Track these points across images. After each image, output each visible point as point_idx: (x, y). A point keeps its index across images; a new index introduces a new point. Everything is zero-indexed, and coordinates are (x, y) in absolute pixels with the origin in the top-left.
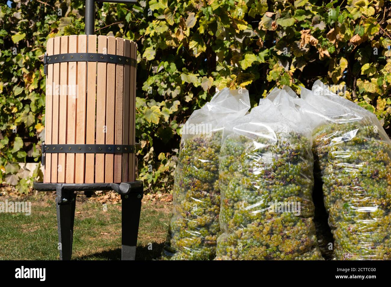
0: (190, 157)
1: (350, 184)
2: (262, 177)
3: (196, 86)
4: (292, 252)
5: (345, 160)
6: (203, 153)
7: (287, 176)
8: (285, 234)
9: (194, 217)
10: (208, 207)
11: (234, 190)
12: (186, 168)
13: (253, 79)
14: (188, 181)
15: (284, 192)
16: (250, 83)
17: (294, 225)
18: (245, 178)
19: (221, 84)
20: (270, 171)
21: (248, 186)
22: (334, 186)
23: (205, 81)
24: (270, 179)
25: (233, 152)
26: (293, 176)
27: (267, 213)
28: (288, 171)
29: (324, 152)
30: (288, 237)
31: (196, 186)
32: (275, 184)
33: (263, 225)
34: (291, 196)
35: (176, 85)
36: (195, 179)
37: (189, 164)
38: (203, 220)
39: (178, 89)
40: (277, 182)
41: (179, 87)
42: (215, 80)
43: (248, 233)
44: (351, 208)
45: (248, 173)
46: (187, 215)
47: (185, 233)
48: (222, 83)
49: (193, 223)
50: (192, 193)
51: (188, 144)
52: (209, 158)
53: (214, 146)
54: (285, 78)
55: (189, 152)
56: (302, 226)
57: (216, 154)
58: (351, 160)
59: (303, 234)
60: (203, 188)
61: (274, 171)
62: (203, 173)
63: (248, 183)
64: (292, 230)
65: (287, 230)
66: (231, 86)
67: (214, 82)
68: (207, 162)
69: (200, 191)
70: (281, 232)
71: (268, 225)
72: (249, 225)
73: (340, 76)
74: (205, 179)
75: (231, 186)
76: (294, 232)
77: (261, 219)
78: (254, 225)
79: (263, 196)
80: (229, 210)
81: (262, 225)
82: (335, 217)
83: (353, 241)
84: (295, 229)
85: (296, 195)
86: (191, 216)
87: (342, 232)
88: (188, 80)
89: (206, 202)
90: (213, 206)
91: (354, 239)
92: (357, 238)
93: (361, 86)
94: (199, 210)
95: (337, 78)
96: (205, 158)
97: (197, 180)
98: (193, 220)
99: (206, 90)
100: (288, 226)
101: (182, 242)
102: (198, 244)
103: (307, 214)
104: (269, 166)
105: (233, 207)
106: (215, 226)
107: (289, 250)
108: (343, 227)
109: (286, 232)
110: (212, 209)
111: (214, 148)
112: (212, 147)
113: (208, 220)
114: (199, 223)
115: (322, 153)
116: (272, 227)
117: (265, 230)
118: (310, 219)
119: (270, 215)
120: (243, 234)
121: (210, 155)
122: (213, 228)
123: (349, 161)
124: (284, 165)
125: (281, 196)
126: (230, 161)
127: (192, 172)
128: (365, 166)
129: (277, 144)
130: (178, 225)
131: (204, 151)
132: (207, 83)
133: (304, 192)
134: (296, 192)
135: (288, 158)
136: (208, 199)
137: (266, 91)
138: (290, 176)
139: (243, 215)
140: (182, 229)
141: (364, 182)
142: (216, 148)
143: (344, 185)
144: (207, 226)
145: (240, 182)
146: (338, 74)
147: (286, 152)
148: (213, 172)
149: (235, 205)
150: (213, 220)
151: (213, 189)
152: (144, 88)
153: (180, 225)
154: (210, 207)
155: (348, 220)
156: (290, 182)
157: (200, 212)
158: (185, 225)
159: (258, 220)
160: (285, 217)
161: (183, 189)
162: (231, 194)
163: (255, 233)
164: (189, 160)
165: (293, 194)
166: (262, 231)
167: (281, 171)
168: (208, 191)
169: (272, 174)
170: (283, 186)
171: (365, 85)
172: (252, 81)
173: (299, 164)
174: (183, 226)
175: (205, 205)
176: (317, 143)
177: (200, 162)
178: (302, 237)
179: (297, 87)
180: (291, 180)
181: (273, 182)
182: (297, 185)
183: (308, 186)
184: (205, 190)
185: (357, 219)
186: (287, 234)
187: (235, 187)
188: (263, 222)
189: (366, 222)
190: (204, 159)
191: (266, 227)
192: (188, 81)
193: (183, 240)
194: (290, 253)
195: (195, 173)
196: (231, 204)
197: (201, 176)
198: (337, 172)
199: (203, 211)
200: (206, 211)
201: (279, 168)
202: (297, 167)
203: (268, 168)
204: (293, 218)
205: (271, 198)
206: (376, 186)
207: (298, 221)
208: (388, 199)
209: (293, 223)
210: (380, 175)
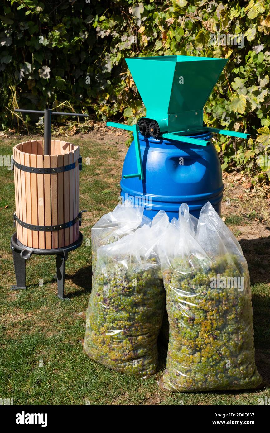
4: (116, 360)
7: (119, 305)
15: (115, 317)
17: (120, 342)
20: (107, 299)
24: (107, 305)
26: (124, 307)
27: (101, 329)
28: (120, 302)
30: (113, 349)
34: (121, 320)
40: (111, 308)
56: (126, 343)
59: (127, 349)
61: (109, 300)
64: (117, 345)
65: (114, 345)
70: (109, 345)
71: (100, 338)
76: (119, 347)
81: (97, 336)
84: (120, 345)
85: (125, 320)
100: (115, 342)
103: (138, 334)
104: (107, 295)
107: (113, 358)
116: (104, 340)
117: (98, 340)
118: (140, 337)
119: (103, 331)
124: (116, 297)
125: (113, 319)
133: (136, 317)
134: (126, 318)
135: (121, 292)
138: (122, 306)
147: (120, 287)
156: (122, 310)
159: (96, 332)
160: (113, 335)
165: (123, 319)
169: (108, 302)
170: (116, 312)
173: (131, 298)
178: (125, 352)
180: (122, 308)
182: (127, 313)
183: (141, 313)
186: (113, 347)
194: (113, 360)
201: (113, 298)
203: (106, 297)
204: (121, 337)
205: (105, 319)
206: (189, 329)
207: (125, 339)
208: (197, 342)
209: (119, 340)
210: (195, 322)
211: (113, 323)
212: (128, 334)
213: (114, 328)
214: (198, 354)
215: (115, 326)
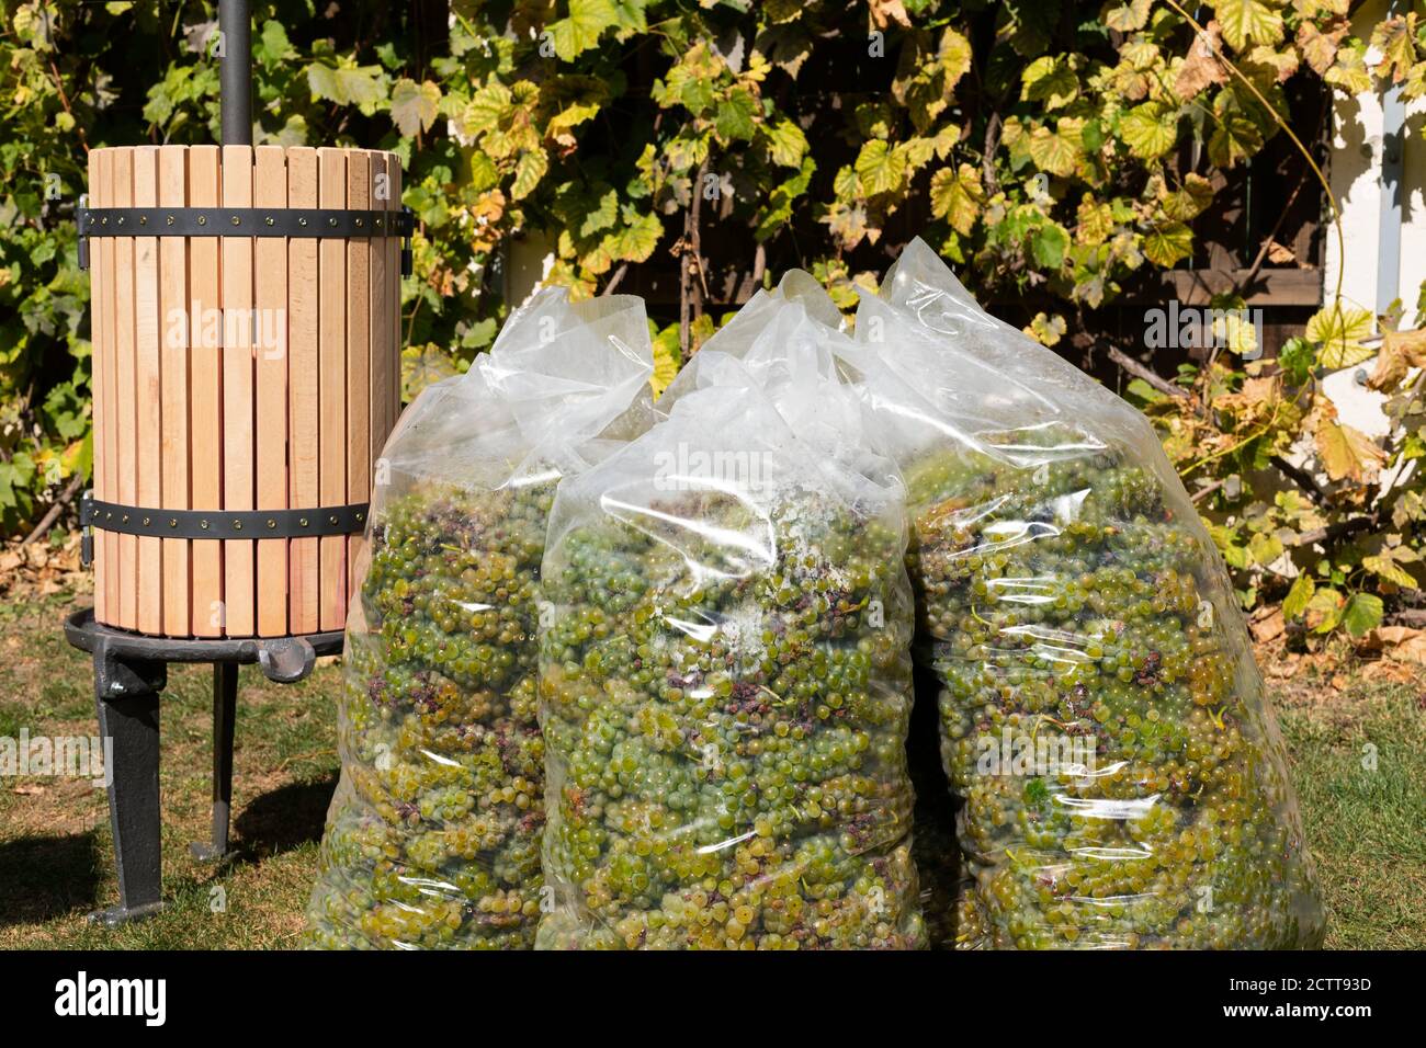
0: (414, 585)
1: (1053, 709)
2: (721, 711)
3: (368, 110)
5: (1037, 612)
6: (470, 572)
7: (819, 698)
8: (813, 931)
9: (435, 825)
10: (489, 787)
11: (609, 755)
12: (398, 629)
13: (601, 97)
14: (405, 681)
15: (807, 765)
16: (592, 117)
17: (843, 894)
18: (654, 707)
19: (473, 113)
20: (755, 680)
21: (667, 745)
22: (991, 709)
23: (408, 99)
24: (755, 717)
25: (602, 594)
26: (844, 696)
27: (744, 854)
28: (824, 681)
29: (955, 575)
31: (440, 707)
32: (771, 731)
33: (727, 901)
34: (835, 776)
35: (288, 110)
36: (434, 675)
37: (410, 613)
38: (472, 839)
39: (297, 128)
40: (782, 726)
41: (298, 119)
42: (444, 91)
43: (665, 930)
44: (1056, 803)
45: (665, 689)
46: (404, 816)
47: (393, 883)
48: (477, 107)
49: (429, 848)
50: (425, 733)
51: (402, 530)
52: (492, 594)
53: (513, 546)
54: (733, 110)
55: (408, 566)
56: (875, 890)
57: (521, 576)
58: (1059, 614)
59: (879, 921)
60: (467, 711)
61: (770, 682)
62: (470, 656)
63: (667, 732)
64: (838, 912)
65: (822, 916)
66: (515, 127)
67: (445, 98)
68: (483, 612)
69: (457, 726)
70: (799, 925)
71: (746, 902)
72: (670, 899)
73: (938, 98)
74: (479, 677)
75: (594, 736)
76: (845, 918)
77: (720, 879)
78: (690, 905)
79: (727, 784)
80: (588, 834)
81: (723, 904)
82: (988, 824)
83: (1063, 927)
84: (850, 906)
85: (851, 771)
86: (422, 821)
87: (1017, 888)
88: (336, 90)
89: (481, 769)
90: (509, 780)
91: (1065, 919)
92: (1075, 916)
93: (1019, 145)
94: (454, 799)
95: (928, 107)
96: (479, 595)
97: (443, 680)
98: (430, 835)
99: (410, 132)
100: (824, 896)
101: (383, 921)
102: (449, 930)
103: (893, 835)
104: (750, 664)
105: (602, 818)
106: (520, 858)
108: (1023, 871)
109: (817, 925)
110: (507, 792)
111: (514, 554)
112: (504, 550)
113: (488, 836)
114: (452, 849)
115: (946, 578)
116: (763, 907)
117: (733, 922)
118: (902, 854)
119: (754, 862)
120: (650, 935)
121: (500, 583)
122: (506, 864)
123: (1052, 619)
124: (806, 654)
125: (795, 781)
126: (586, 629)
127: (422, 648)
128: (1111, 639)
129: (780, 571)
130: (367, 849)
131: (475, 567)
132: (415, 107)
133: (882, 750)
134: (854, 760)
135: (824, 624)
136: (491, 755)
137: (651, 149)
138: (832, 697)
139: (646, 859)
140: (381, 868)
141: (1106, 702)
142: (522, 553)
143: (1031, 712)
144: (486, 858)
145: (634, 723)
146: (932, 92)
147: (816, 602)
148: (511, 647)
149: (612, 810)
150: (509, 834)
151: (507, 712)
152: (151, 112)
153: (376, 850)
154: (499, 786)
155: (1045, 846)
156: (829, 723)
157: (458, 808)
158: (394, 855)
159: (709, 884)
160: (811, 865)
161: (384, 710)
162: (594, 770)
163: (698, 932)
164: (409, 601)
165: (840, 770)
166: (723, 925)
167: (796, 680)
168: (486, 722)
169: (760, 696)
170: (806, 737)
171: (1034, 142)
172: (596, 108)
173: (864, 645)
174: (387, 859)
175: (478, 779)
176: (925, 538)
177: (458, 609)
178: (874, 935)
179: (774, 135)
180: (833, 712)
181: (766, 724)
182: (855, 729)
183: (896, 724)
184: (477, 721)
185: (1078, 843)
186: (820, 932)
187: (613, 742)
188: (726, 890)
189: (1111, 854)
190: (473, 600)
191: (741, 909)
192: (339, 97)
193: (387, 911)
195: (435, 649)
196: (595, 811)
197: (460, 667)
198: (1004, 657)
199: (470, 801)
200: (484, 801)
201: (790, 668)
202: (859, 658)
203: (746, 672)
204: (844, 864)
205: (759, 793)
206: (1153, 714)
207: (860, 874)
208: (1192, 766)
209: (841, 885)
210: (1165, 673)
211: (798, 800)
212: (870, 845)
213: (804, 831)
214: (1206, 819)
215: (810, 811)
